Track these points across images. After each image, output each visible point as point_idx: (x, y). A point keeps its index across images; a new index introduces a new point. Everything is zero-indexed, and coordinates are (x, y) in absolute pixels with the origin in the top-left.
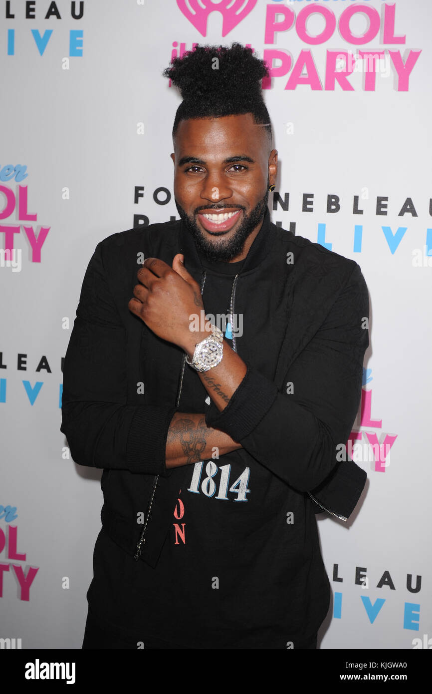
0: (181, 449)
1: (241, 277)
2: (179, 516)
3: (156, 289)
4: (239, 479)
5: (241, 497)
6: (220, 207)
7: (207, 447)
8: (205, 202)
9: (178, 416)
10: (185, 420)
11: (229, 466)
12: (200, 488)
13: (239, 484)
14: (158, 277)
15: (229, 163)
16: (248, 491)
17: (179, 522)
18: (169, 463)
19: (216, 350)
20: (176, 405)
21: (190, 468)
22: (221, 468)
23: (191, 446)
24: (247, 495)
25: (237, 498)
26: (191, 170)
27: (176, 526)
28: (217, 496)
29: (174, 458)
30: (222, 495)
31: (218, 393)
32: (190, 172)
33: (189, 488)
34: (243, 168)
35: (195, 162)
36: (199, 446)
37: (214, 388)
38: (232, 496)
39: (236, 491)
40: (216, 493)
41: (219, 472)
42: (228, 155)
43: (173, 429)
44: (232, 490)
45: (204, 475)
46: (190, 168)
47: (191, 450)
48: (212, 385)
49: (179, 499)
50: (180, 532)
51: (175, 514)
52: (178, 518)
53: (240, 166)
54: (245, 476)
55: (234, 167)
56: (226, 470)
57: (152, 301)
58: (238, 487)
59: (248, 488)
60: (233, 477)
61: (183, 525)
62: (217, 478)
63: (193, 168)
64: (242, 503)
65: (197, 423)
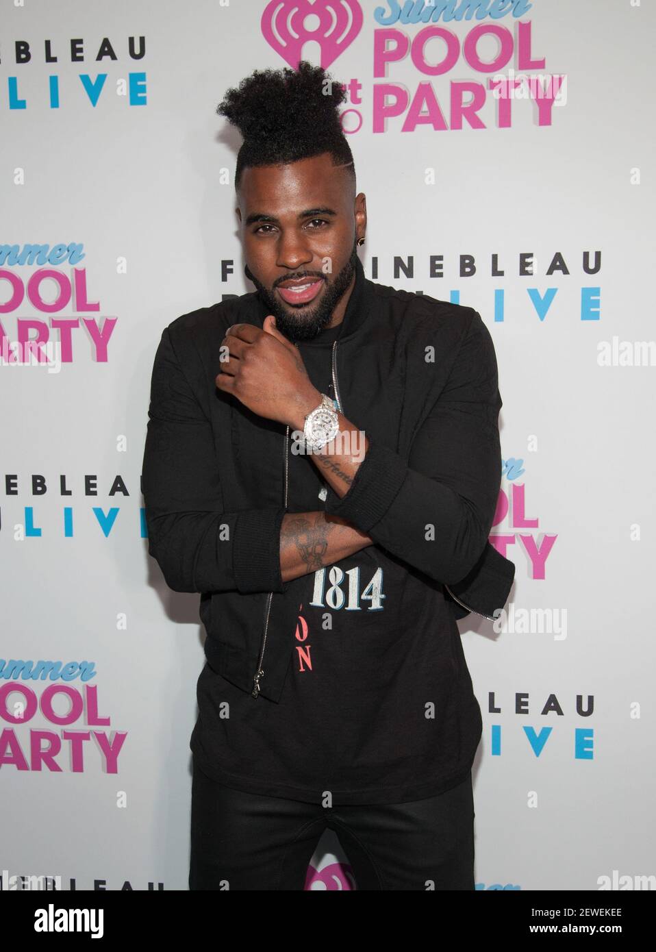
0: (299, 555)
1: (341, 344)
2: (302, 637)
3: (250, 356)
4: (371, 583)
5: (376, 605)
6: (300, 275)
7: (328, 548)
8: (283, 272)
9: (288, 518)
10: (298, 520)
11: (357, 568)
12: (324, 601)
13: (372, 589)
14: (249, 343)
15: (307, 218)
16: (383, 596)
17: (303, 645)
18: (286, 574)
19: (330, 422)
20: (284, 506)
21: (311, 576)
22: (347, 572)
23: (310, 550)
24: (383, 602)
25: (371, 606)
26: (261, 230)
27: (300, 649)
28: (347, 606)
29: (291, 567)
30: (353, 605)
31: (337, 475)
32: (260, 233)
33: (312, 601)
34: (323, 223)
35: (265, 220)
36: (319, 549)
37: (332, 468)
38: (365, 604)
39: (369, 597)
40: (346, 603)
41: (346, 578)
42: (306, 207)
43: (286, 533)
44: (364, 597)
45: (327, 585)
46: (259, 228)
47: (310, 554)
48: (329, 465)
49: (300, 617)
50: (305, 656)
51: (297, 635)
52: (302, 640)
53: (321, 221)
54: (377, 579)
55: (314, 222)
56: (354, 574)
57: (246, 371)
58: (370, 593)
59: (382, 593)
60: (364, 581)
61: (308, 647)
62: (344, 585)
63: (264, 227)
64: (377, 612)
65: (313, 521)
